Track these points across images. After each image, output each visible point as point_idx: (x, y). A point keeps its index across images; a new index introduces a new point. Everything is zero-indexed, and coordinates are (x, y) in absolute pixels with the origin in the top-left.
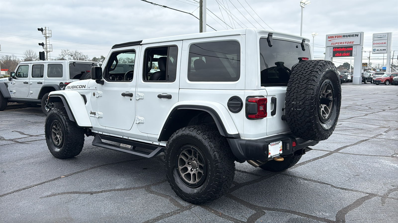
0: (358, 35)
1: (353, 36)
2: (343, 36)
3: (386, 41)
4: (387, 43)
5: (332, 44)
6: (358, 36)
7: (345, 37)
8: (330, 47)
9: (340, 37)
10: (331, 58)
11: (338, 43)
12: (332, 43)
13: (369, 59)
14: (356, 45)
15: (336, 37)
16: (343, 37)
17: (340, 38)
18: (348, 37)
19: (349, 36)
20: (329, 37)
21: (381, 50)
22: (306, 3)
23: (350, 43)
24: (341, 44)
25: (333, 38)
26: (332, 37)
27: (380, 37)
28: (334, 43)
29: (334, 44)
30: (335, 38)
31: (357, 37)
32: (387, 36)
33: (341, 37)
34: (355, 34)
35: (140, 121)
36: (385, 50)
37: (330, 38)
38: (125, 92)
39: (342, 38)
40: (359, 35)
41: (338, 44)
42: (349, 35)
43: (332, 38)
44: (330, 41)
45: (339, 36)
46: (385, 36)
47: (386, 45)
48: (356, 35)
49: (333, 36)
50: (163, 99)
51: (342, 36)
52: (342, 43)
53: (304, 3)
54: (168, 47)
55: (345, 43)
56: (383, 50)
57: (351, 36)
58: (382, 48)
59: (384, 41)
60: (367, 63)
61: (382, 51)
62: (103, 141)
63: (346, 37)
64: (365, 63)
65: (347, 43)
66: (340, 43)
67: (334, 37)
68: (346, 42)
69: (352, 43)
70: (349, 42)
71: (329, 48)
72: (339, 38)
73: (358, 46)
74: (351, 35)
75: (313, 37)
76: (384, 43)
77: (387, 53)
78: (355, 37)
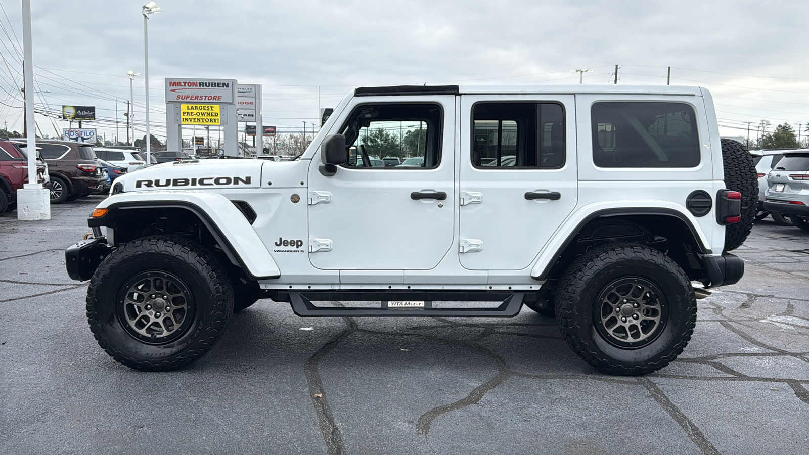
0: (228, 84)
1: (219, 85)
2: (200, 83)
3: (252, 100)
4: (254, 103)
5: (180, 98)
6: (227, 86)
7: (203, 86)
8: (174, 103)
9: (194, 84)
10: (177, 125)
11: (191, 97)
12: (178, 97)
13: (208, 130)
14: (226, 104)
15: (187, 84)
16: (200, 86)
17: (193, 86)
18: (209, 86)
19: (212, 85)
20: (171, 83)
21: (246, 115)
22: (153, 10)
23: (214, 98)
24: (197, 99)
25: (181, 86)
26: (178, 84)
27: (242, 90)
28: (182, 96)
29: (183, 98)
30: (185, 86)
31: (227, 88)
32: (254, 89)
33: (195, 86)
34: (222, 82)
35: (472, 248)
36: (253, 115)
37: (173, 86)
38: (419, 191)
39: (198, 87)
40: (230, 85)
41: (191, 99)
42: (211, 82)
43: (178, 86)
44: (174, 91)
45: (191, 84)
46: (250, 90)
47: (252, 107)
48: (224, 84)
49: (179, 81)
50: (536, 201)
51: (197, 83)
52: (198, 96)
53: (150, 10)
54: (537, 103)
55: (204, 98)
56: (249, 115)
57: (215, 86)
58: (248, 112)
59: (249, 100)
60: (202, 138)
61: (248, 117)
62: (317, 304)
63: (206, 86)
64: (200, 138)
65: (208, 99)
66: (194, 97)
67: (183, 84)
68: (206, 97)
69: (218, 100)
70: (212, 97)
71: (172, 104)
72: (191, 87)
73: (229, 106)
74: (215, 83)
75: (131, 79)
76: (250, 103)
77: (256, 122)
78: (222, 88)
